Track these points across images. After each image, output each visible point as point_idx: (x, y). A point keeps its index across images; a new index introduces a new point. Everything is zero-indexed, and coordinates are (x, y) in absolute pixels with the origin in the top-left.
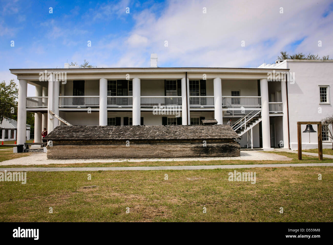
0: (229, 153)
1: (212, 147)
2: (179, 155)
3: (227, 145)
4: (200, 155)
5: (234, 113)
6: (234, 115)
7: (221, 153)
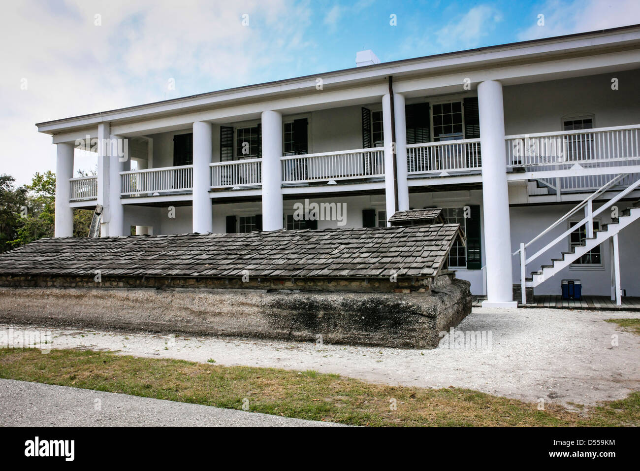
0: (390, 333)
1: (327, 307)
2: (229, 330)
3: (380, 302)
4: (290, 333)
5: (562, 187)
6: (562, 194)
7: (359, 329)
